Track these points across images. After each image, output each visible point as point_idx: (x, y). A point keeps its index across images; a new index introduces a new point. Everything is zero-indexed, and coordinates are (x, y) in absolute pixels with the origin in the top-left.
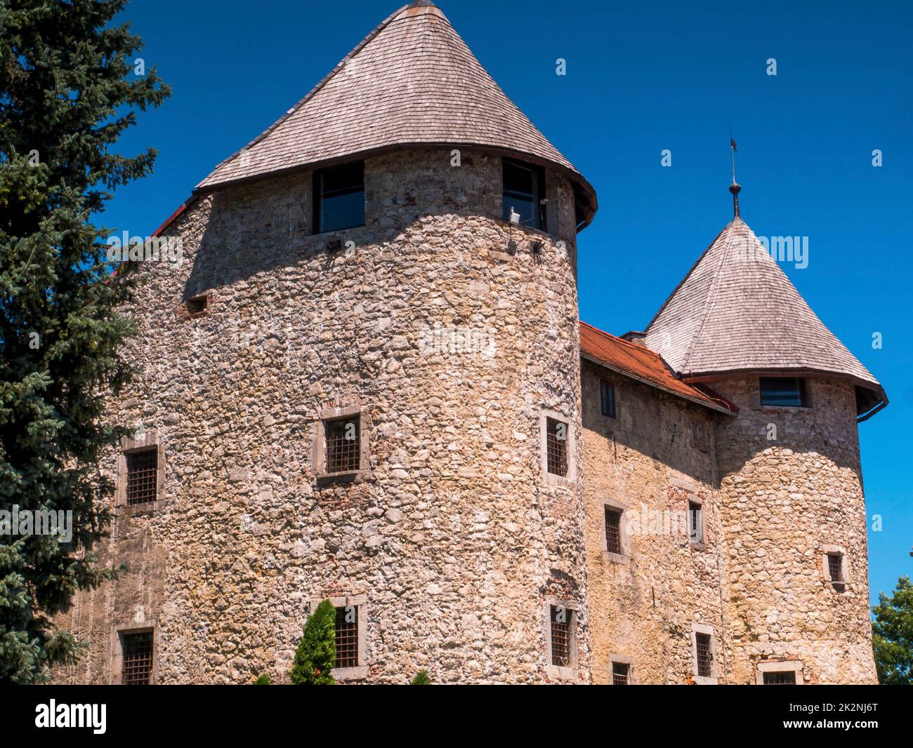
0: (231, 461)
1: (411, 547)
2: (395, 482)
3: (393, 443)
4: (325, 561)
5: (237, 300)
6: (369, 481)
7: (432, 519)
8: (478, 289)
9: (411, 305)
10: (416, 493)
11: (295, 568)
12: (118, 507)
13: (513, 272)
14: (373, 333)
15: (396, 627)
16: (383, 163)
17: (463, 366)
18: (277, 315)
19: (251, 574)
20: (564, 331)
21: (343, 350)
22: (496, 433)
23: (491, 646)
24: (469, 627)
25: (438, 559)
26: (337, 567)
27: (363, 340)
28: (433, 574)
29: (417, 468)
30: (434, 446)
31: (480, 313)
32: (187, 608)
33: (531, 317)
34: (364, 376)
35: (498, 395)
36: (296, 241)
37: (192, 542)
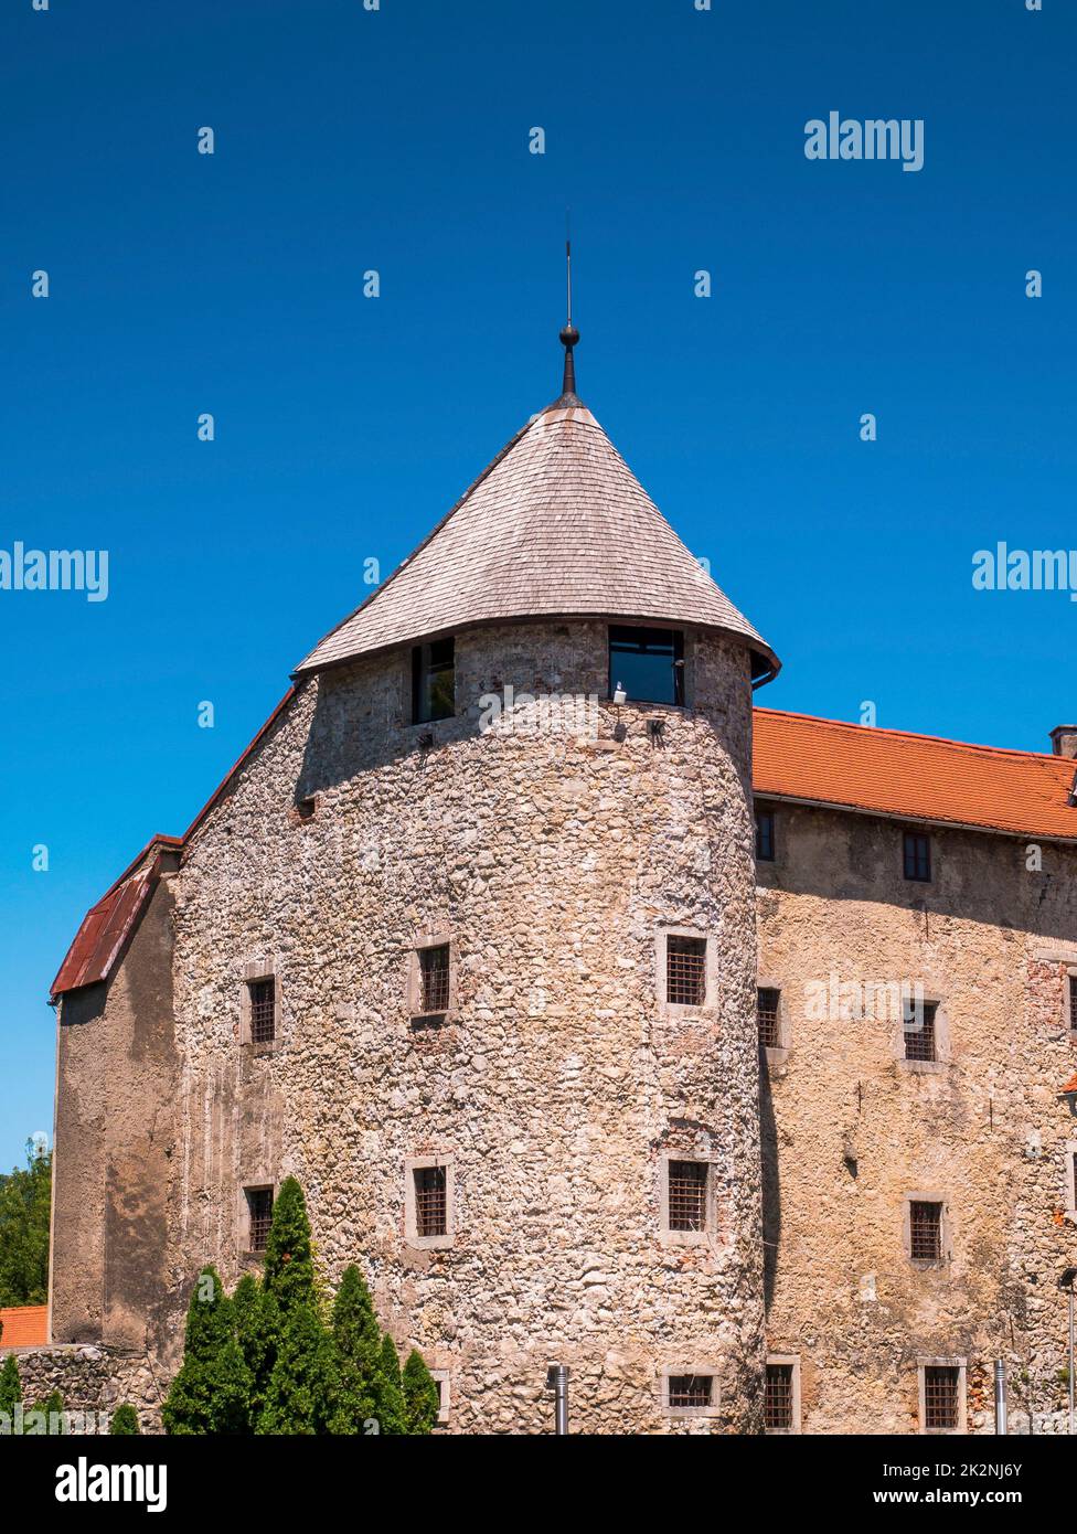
0: (336, 995)
1: (496, 1099)
2: (480, 1025)
3: (479, 978)
4: (419, 1114)
5: (342, 804)
6: (457, 1023)
7: (517, 1067)
8: (574, 789)
9: (497, 814)
10: (501, 1037)
11: (394, 1121)
12: (242, 1046)
13: (620, 763)
14: (460, 848)
15: (480, 1190)
16: (472, 639)
17: (553, 884)
18: (376, 824)
19: (355, 1127)
20: (699, 825)
21: (433, 868)
22: (594, 961)
23: (583, 1212)
24: (556, 1190)
25: (523, 1113)
26: (429, 1122)
27: (451, 856)
28: (518, 1130)
29: (502, 1008)
30: (520, 982)
31: (575, 818)
32: (303, 1164)
33: (645, 815)
34: (453, 899)
35: (597, 916)
36: (392, 734)
37: (306, 1088)
